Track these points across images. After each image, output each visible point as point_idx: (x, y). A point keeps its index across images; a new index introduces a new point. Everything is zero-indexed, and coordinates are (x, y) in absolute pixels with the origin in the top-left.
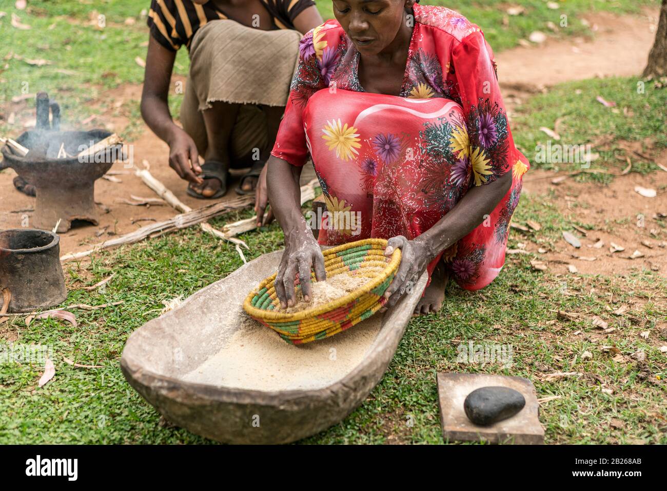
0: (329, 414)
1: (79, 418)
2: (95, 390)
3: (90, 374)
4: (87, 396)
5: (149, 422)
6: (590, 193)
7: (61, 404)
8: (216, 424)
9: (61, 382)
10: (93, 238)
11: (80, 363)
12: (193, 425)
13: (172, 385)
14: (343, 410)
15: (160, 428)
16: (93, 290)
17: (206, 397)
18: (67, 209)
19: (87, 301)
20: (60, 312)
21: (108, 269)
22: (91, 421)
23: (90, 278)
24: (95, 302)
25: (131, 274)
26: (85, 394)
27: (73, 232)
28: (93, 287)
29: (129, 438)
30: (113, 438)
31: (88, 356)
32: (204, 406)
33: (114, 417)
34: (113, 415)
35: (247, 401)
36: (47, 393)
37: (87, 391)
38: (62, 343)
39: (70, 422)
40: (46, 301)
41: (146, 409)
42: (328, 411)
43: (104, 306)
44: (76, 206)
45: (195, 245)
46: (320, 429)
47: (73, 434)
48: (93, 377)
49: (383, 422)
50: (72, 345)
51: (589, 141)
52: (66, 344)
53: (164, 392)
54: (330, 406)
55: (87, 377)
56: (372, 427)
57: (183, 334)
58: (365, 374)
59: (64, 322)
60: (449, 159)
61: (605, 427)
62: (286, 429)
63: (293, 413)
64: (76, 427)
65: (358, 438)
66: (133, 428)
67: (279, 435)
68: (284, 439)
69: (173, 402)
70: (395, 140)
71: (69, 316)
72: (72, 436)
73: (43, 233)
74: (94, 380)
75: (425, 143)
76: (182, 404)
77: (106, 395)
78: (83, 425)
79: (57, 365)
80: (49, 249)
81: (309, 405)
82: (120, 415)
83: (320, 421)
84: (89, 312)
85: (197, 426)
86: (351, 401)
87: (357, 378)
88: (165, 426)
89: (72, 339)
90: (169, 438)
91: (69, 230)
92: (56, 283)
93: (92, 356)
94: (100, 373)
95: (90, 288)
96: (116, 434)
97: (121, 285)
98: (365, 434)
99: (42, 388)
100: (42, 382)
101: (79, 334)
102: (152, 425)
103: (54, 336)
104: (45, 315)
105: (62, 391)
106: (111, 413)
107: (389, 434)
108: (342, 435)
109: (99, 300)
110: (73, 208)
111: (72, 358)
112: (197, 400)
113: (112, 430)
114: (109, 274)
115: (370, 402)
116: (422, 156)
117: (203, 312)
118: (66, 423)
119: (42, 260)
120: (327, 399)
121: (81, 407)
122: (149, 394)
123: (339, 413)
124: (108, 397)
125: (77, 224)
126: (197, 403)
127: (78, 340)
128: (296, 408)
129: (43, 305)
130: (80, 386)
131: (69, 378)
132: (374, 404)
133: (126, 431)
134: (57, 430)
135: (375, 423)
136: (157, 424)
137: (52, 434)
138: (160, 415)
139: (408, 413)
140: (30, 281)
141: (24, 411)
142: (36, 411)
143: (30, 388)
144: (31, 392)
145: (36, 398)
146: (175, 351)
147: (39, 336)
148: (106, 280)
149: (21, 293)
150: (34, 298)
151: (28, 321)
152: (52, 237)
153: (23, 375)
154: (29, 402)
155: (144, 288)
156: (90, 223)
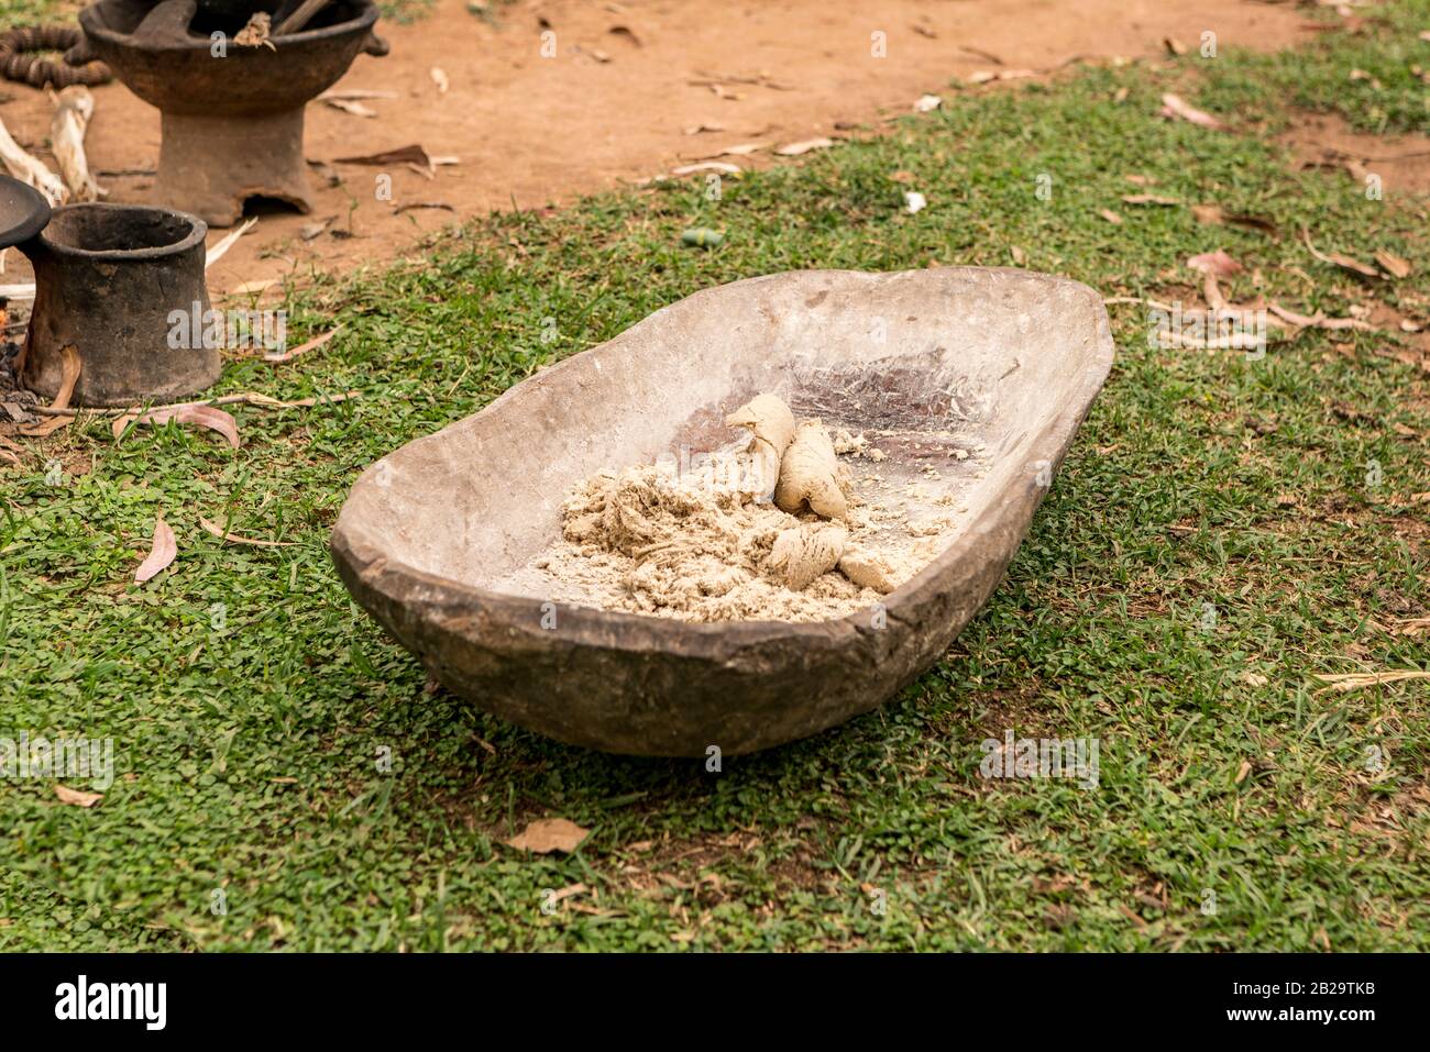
0: (850, 685)
1: (228, 663)
2: (272, 599)
3: (262, 561)
4: (251, 614)
5: (400, 681)
7: (186, 629)
9: (190, 577)
10: (294, 243)
11: (241, 534)
13: (456, 601)
14: (886, 676)
15: (426, 698)
16: (286, 363)
18: (236, 168)
19: (268, 389)
20: (200, 409)
21: (323, 316)
22: (258, 673)
24: (289, 392)
25: (381, 330)
26: (248, 608)
28: (287, 357)
29: (348, 717)
30: (310, 715)
31: (261, 519)
33: (314, 665)
34: (313, 662)
35: (643, 644)
36: (153, 600)
37: (253, 601)
39: (206, 671)
40: (168, 381)
41: (395, 650)
42: (847, 677)
43: (309, 402)
44: (256, 162)
45: (544, 269)
46: (826, 723)
47: (211, 701)
48: (270, 568)
49: (984, 713)
50: (225, 491)
52: (209, 487)
53: (436, 617)
54: (853, 664)
55: (256, 568)
56: (957, 723)
57: (495, 476)
58: (945, 590)
59: (208, 434)
63: (757, 679)
64: (219, 686)
65: (921, 746)
66: (360, 694)
69: (458, 642)
71: (221, 422)
72: (205, 706)
73: (167, 216)
74: (273, 576)
76: (479, 648)
77: (299, 612)
78: (236, 681)
79: (184, 536)
80: (178, 255)
81: (801, 659)
82: (328, 660)
83: (827, 702)
84: (272, 416)
86: (908, 655)
87: (923, 598)
88: (438, 694)
89: (226, 475)
90: (447, 723)
91: (237, 221)
93: (271, 518)
94: (287, 561)
95: (278, 358)
96: (315, 705)
97: (357, 355)
98: (939, 739)
99: (143, 588)
100: (144, 572)
101: (242, 466)
102: (407, 690)
103: (182, 467)
104: (162, 416)
105: (191, 598)
106: (308, 656)
108: (881, 738)
109: (298, 388)
110: (249, 166)
111: (222, 520)
112: (516, 637)
113: (308, 696)
114: (327, 327)
115: (956, 662)
117: (547, 426)
118: (196, 674)
119: (161, 280)
120: (846, 647)
121: (235, 637)
122: (398, 620)
123: (876, 682)
124: (303, 617)
125: (261, 207)
127: (238, 480)
128: (765, 667)
129: (160, 391)
130: (237, 587)
131: (209, 568)
132: (966, 668)
133: (342, 700)
134: (173, 690)
135: (966, 714)
136: (419, 689)
137: (159, 699)
138: (427, 667)
139: (1050, 693)
140: (129, 331)
141: (93, 640)
142: (122, 642)
143: (112, 588)
144: (114, 596)
145: (125, 611)
146: (473, 518)
147: (144, 466)
148: (319, 342)
149: (106, 360)
150: (138, 375)
151: (119, 427)
152: (189, 227)
153: (98, 555)
154: (109, 619)
155: (415, 364)
156: (290, 207)
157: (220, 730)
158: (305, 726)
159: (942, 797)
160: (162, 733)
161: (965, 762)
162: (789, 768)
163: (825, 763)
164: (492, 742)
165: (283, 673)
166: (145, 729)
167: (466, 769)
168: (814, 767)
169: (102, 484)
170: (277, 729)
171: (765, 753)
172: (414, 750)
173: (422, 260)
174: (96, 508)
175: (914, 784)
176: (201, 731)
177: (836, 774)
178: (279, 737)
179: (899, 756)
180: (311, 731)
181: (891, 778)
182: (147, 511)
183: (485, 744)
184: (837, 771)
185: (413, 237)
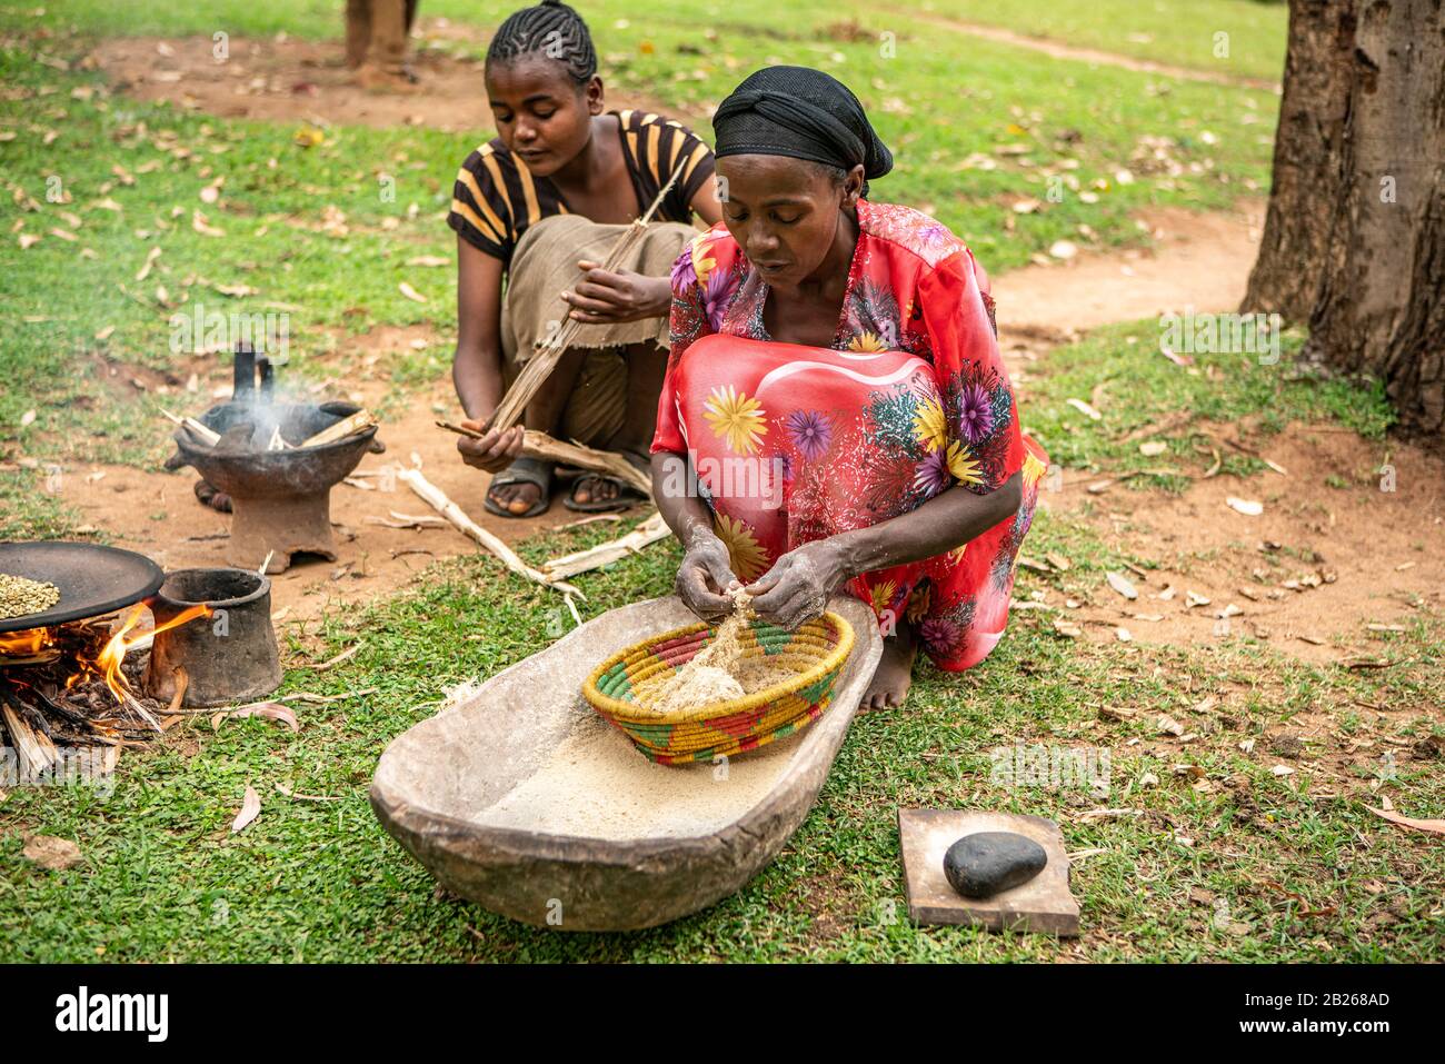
0: (718, 879)
1: (299, 885)
2: (327, 837)
3: (318, 810)
4: (313, 849)
5: (417, 892)
6: (1151, 507)
7: (270, 862)
8: (529, 896)
9: (270, 825)
10: (327, 583)
11: (303, 793)
12: (491, 897)
13: (456, 831)
14: (742, 871)
15: (435, 903)
16: (326, 670)
17: (513, 851)
18: (284, 534)
19: (315, 689)
20: (271, 706)
21: (351, 634)
22: (321, 891)
23: (322, 650)
24: (330, 690)
25: (389, 643)
26: (311, 845)
27: (294, 573)
28: (327, 665)
29: (383, 919)
30: (358, 919)
31: (316, 781)
32: (509, 867)
33: (359, 883)
34: (358, 881)
35: (582, 857)
36: (246, 843)
37: (314, 840)
38: (272, 759)
39: (285, 892)
40: (248, 687)
41: (412, 870)
42: (716, 874)
43: (344, 695)
44: (298, 529)
45: (496, 594)
46: (703, 905)
47: (290, 913)
48: (324, 815)
49: (809, 892)
50: (290, 763)
51: (1149, 422)
52: (279, 760)
53: (442, 843)
54: (720, 865)
55: (314, 815)
56: (791, 901)
58: (779, 811)
59: (276, 723)
60: (911, 452)
61: (1181, 901)
62: (647, 905)
63: (657, 878)
64: (294, 902)
65: (767, 918)
66: (390, 902)
67: (635, 915)
68: (642, 921)
69: (458, 859)
70: (823, 422)
71: (286, 714)
72: (286, 916)
73: (243, 575)
74: (326, 821)
75: (872, 425)
76: (472, 863)
77: (345, 846)
78: (306, 897)
79: (264, 796)
80: (252, 602)
81: (685, 863)
82: (368, 880)
83: (703, 890)
84: (319, 707)
85: (497, 900)
86: (756, 857)
87: (765, 818)
88: (444, 899)
89: (290, 751)
90: (450, 919)
91: (286, 569)
92: (264, 658)
93: (323, 780)
94: (336, 810)
95: (321, 666)
96: (361, 912)
97: (374, 661)
98: (779, 913)
99: (239, 834)
100: (237, 824)
101: (301, 744)
102: (421, 899)
103: (260, 747)
104: (245, 712)
105: (272, 840)
106: (353, 877)
107: (818, 911)
108: (740, 914)
109: (336, 686)
110: (293, 532)
111: (290, 784)
112: (497, 855)
113: (356, 906)
114: (353, 643)
115: (787, 857)
116: (868, 448)
117: (509, 708)
118: (279, 894)
120: (715, 854)
121: (304, 867)
122: (417, 846)
123: (735, 876)
124: (349, 850)
125: (300, 559)
126: (498, 861)
127: (299, 754)
128: (662, 869)
129: (242, 694)
130: (303, 831)
131: (283, 818)
132: (794, 862)
133: (378, 907)
134: (263, 906)
135: (796, 894)
136: (430, 896)
137: (254, 914)
138: (436, 880)
139: (851, 877)
140: (220, 655)
141: (207, 874)
142: (227, 874)
143: (217, 836)
144: (219, 841)
145: (227, 852)
146: (462, 772)
147: (235, 747)
148: (348, 653)
149: (205, 675)
150: (227, 684)
151: (216, 722)
152: (259, 582)
153: (207, 812)
154: (216, 858)
155: (412, 667)
156: (322, 558)
157: (297, 934)
158: (356, 927)
159: (784, 953)
160: (258, 938)
161: (798, 927)
162: (681, 938)
163: (704, 933)
164: (482, 931)
165: (338, 890)
166: (248, 935)
167: (465, 951)
168: (697, 937)
169: (207, 762)
170: (336, 930)
171: (664, 927)
172: (428, 940)
173: (413, 591)
174: (204, 780)
175: (764, 946)
176: (284, 935)
177: (712, 941)
178: (338, 936)
179: (754, 927)
180: (359, 930)
181: (749, 942)
182: (238, 779)
183: (477, 933)
184: (713, 938)
185: (406, 575)
